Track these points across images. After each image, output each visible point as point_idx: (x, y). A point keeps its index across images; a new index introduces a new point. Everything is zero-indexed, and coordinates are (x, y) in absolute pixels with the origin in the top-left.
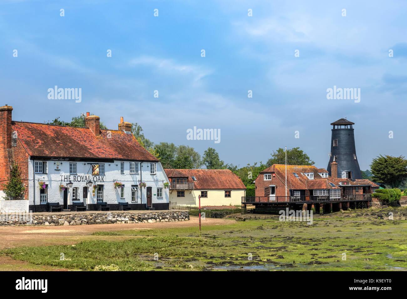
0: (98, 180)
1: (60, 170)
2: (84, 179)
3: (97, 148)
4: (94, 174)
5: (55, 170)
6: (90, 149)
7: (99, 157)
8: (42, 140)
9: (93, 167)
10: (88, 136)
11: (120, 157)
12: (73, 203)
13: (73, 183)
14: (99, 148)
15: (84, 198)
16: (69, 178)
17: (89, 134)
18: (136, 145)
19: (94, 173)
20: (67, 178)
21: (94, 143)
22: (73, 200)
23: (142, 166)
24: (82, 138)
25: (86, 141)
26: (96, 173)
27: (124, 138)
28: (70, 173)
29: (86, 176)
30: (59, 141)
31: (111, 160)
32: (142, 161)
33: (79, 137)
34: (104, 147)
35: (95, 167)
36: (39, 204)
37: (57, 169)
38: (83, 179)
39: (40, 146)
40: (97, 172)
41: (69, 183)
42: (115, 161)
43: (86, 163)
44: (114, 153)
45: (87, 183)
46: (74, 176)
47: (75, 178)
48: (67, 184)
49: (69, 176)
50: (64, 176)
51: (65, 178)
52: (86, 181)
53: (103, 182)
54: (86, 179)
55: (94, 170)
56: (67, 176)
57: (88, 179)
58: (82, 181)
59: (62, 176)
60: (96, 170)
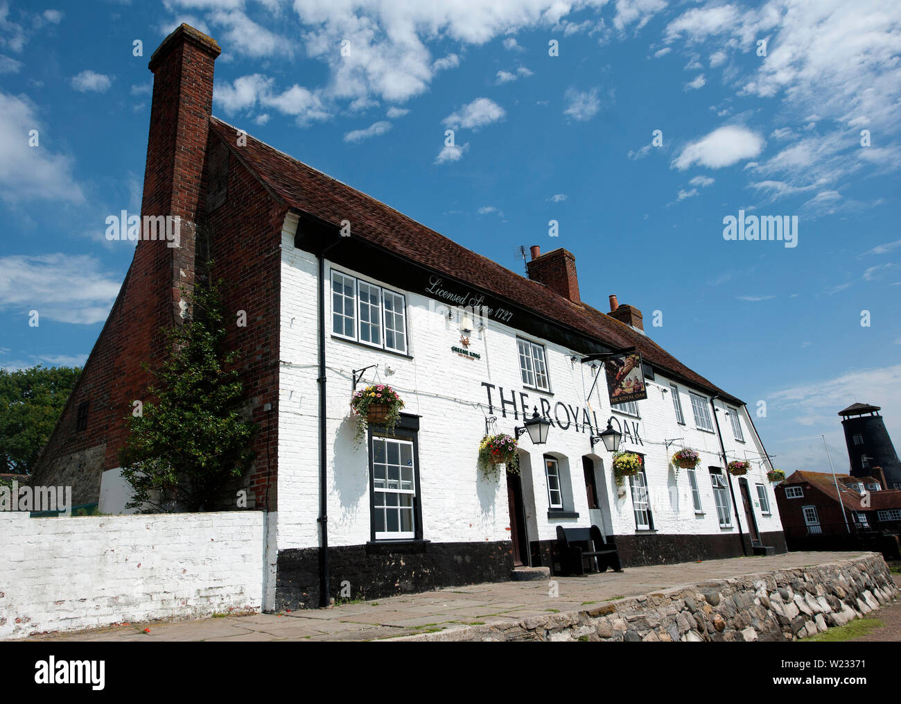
0: (623, 432)
1: (477, 356)
2: (580, 421)
4: (621, 395)
5: (454, 349)
9: (608, 367)
12: (558, 529)
15: (590, 507)
16: (524, 407)
19: (618, 391)
20: (514, 403)
22: (554, 514)
23: (717, 410)
26: (629, 391)
28: (528, 385)
29: (584, 410)
32: (714, 394)
35: (622, 364)
37: (460, 346)
38: (576, 418)
40: (632, 384)
42: (655, 374)
45: (592, 439)
46: (542, 400)
47: (546, 410)
48: (517, 429)
49: (522, 395)
50: (501, 389)
51: (504, 402)
52: (588, 431)
53: (638, 441)
54: (586, 421)
55: (617, 378)
56: (513, 392)
57: (593, 424)
58: (572, 428)
59: (489, 386)
60: (628, 377)
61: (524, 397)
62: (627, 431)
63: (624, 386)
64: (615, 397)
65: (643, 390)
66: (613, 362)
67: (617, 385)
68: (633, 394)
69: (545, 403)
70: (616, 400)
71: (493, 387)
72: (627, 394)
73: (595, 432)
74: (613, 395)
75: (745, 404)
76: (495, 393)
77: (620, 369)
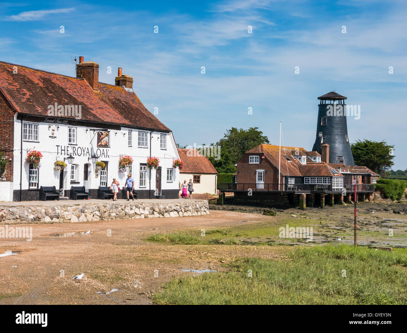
0: (102, 154)
1: (56, 137)
2: (85, 152)
3: (99, 108)
4: (101, 145)
5: (50, 137)
6: (91, 109)
7: (105, 121)
8: (29, 90)
9: (98, 134)
10: (84, 90)
11: (127, 122)
12: (72, 187)
13: (74, 158)
14: (102, 108)
15: (84, 180)
16: (68, 150)
17: (86, 88)
18: (141, 108)
19: (100, 143)
20: (64, 150)
21: (93, 100)
22: (72, 182)
23: (152, 137)
24: (78, 92)
25: (84, 97)
26: (103, 144)
27: (126, 97)
28: (70, 143)
29: (88, 148)
30: (51, 93)
31: (117, 127)
32: (152, 130)
33: (74, 90)
34: (106, 107)
35: (102, 134)
36: (27, 188)
37: (51, 135)
38: (84, 152)
39: (28, 100)
40: (105, 142)
41: (68, 158)
42: (122, 128)
43: (89, 129)
44: (120, 116)
45: (89, 158)
46: (74, 147)
47: (74, 151)
48: (64, 158)
49: (67, 147)
50: (61, 146)
51: (62, 150)
52: (88, 155)
53: (107, 157)
54: (88, 152)
55: (100, 139)
56: (65, 146)
57: (90, 153)
58: (82, 155)
59: (58, 146)
60: (104, 139)
61: (68, 148)
62: (103, 153)
63: (102, 142)
64: (99, 145)
65: (107, 145)
66: (100, 133)
67: (100, 141)
68: (104, 145)
69: (74, 148)
70: (99, 146)
71: (59, 146)
72: (102, 145)
73: (90, 155)
74: (98, 144)
75: (172, 131)
76: (59, 148)
77: (102, 136)
